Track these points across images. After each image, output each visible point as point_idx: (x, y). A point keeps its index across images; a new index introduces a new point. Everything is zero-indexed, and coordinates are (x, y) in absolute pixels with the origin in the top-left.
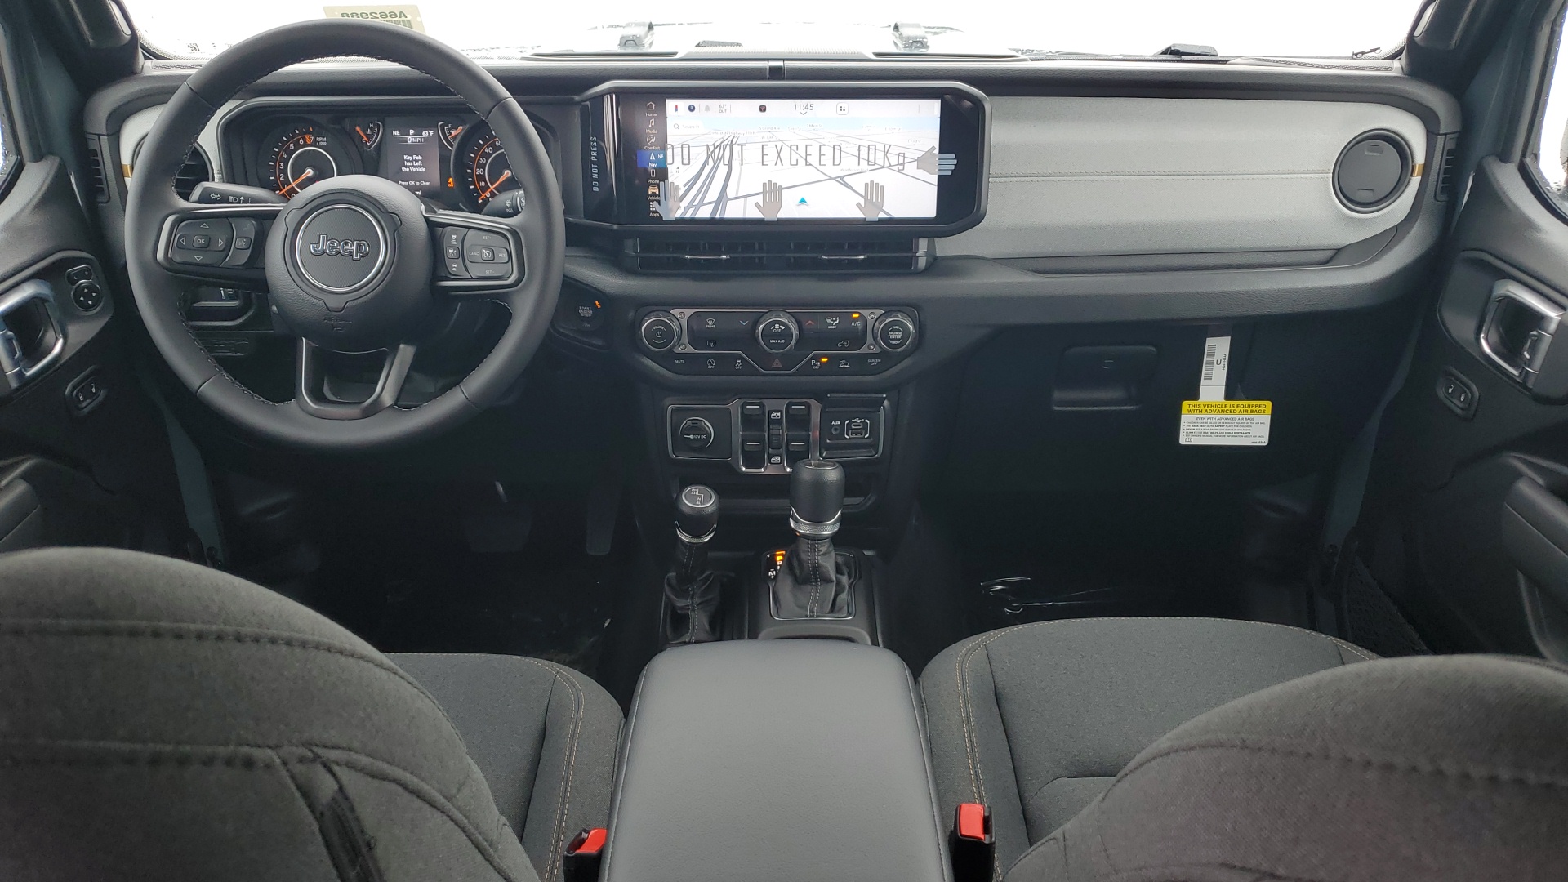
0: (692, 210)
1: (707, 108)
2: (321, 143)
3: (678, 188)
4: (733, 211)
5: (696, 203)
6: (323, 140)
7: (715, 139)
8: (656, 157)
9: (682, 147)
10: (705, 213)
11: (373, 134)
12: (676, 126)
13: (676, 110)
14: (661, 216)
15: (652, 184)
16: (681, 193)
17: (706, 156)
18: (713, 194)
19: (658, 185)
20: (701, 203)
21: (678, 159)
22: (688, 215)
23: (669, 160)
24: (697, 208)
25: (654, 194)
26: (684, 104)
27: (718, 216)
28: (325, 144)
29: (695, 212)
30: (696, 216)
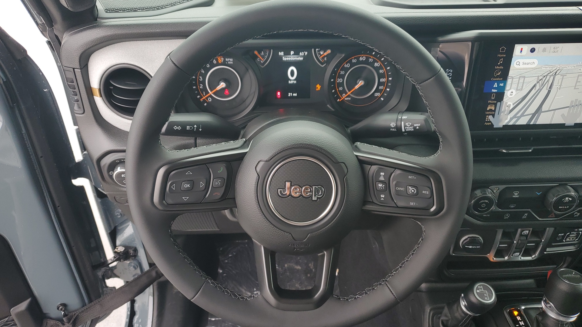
0: (515, 120)
1: (544, 50)
2: (229, 63)
3: (509, 106)
4: (544, 119)
5: (519, 115)
6: (230, 61)
7: (545, 70)
8: (498, 85)
9: (519, 78)
10: (523, 121)
11: (265, 54)
12: (518, 63)
13: (521, 51)
14: (492, 125)
15: (492, 103)
16: (511, 108)
17: (535, 82)
18: (532, 109)
19: (495, 105)
20: (522, 115)
21: (514, 86)
22: (511, 124)
23: (508, 87)
24: (519, 118)
25: (491, 110)
26: (526, 47)
27: (532, 123)
28: (232, 63)
29: (517, 121)
30: (517, 124)
